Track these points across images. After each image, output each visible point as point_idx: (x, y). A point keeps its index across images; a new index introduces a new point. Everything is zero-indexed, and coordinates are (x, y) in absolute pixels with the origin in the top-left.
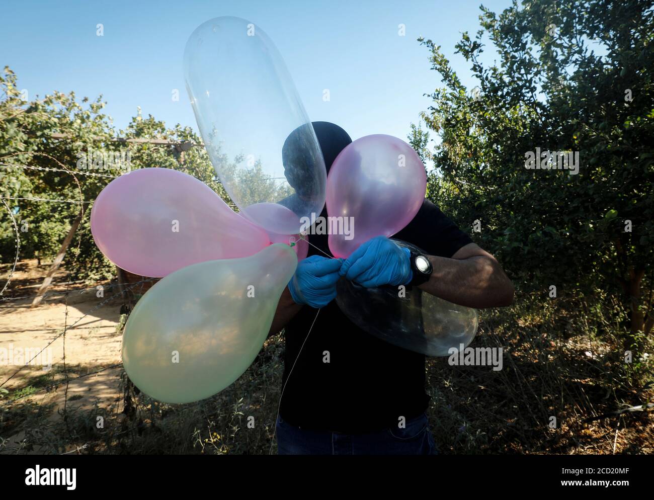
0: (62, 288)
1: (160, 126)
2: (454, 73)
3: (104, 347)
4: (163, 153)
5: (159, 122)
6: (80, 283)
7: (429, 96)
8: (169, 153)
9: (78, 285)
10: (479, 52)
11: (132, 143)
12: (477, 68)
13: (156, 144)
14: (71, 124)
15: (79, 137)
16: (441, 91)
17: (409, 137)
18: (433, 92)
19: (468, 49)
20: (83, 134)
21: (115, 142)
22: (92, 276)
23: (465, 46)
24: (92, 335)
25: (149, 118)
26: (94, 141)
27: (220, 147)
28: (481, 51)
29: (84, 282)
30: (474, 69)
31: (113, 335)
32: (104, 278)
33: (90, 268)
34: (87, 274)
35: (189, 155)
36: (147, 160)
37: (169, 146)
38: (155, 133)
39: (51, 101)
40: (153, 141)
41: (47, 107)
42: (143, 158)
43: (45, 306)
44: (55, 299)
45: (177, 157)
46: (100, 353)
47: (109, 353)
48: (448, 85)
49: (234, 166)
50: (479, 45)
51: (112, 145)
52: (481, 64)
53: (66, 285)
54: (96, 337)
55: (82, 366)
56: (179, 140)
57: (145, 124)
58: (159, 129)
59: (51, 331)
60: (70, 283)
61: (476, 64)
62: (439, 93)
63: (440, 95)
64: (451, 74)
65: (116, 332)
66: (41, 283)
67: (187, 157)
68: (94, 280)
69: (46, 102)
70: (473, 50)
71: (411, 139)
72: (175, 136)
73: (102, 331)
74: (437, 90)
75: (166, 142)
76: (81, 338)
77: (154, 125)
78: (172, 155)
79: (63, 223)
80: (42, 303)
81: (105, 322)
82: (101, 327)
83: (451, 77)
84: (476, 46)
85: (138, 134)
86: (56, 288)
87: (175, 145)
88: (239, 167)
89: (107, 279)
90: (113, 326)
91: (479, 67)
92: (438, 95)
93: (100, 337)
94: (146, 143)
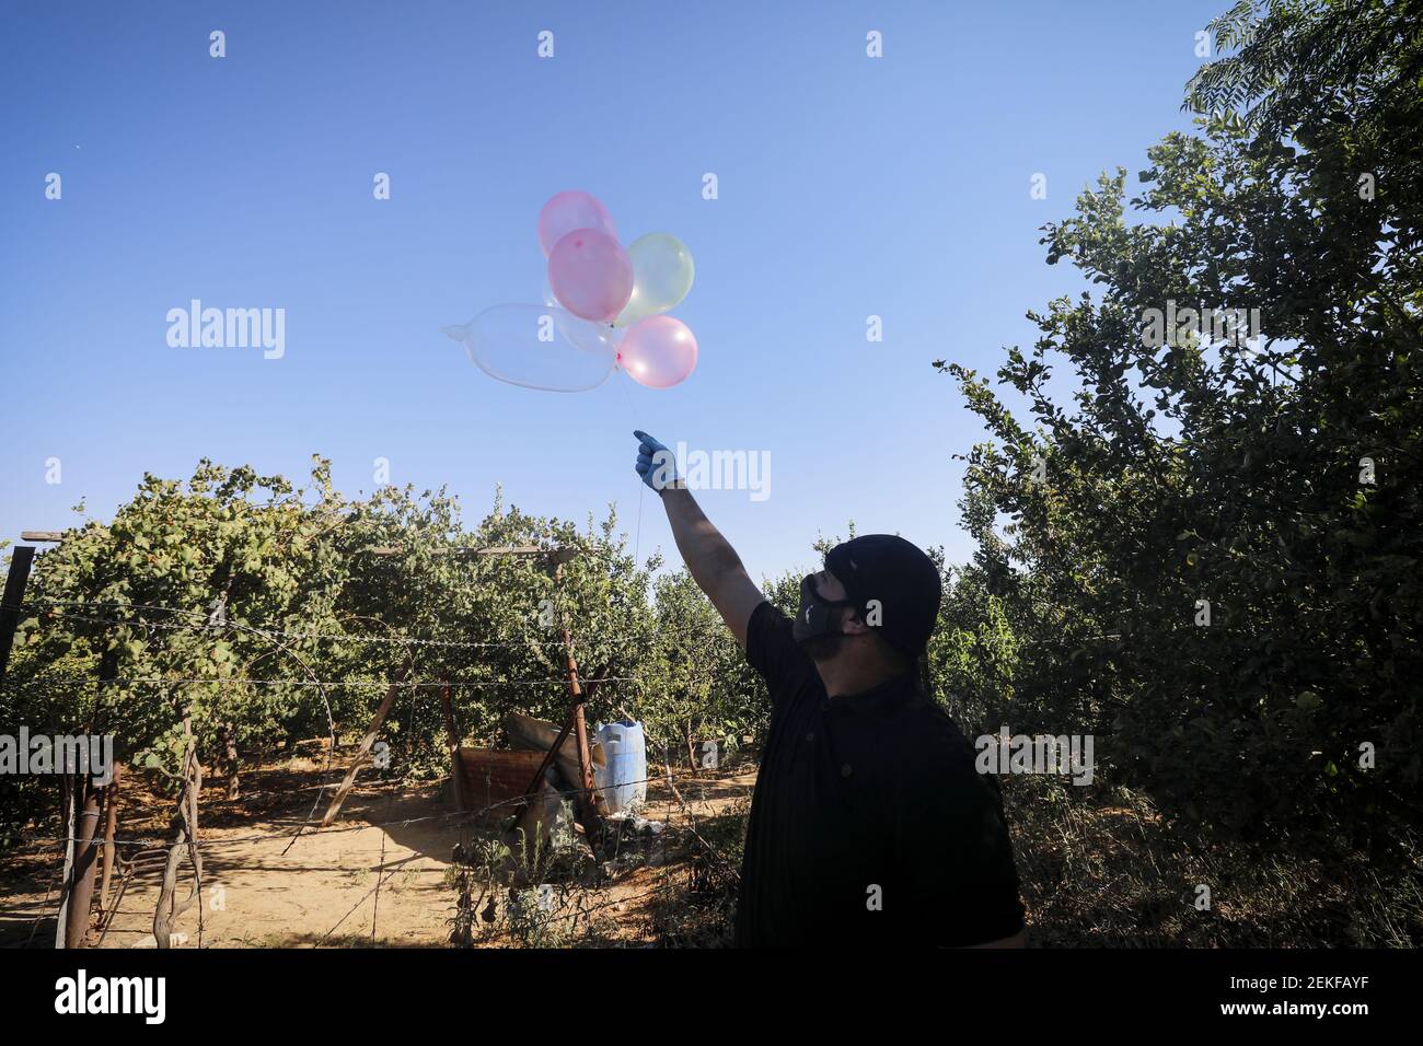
0: (367, 792)
1: (527, 524)
2: (1007, 413)
3: (425, 909)
4: (530, 569)
5: (526, 518)
6: (394, 784)
7: (962, 458)
8: (538, 567)
9: (391, 787)
10: (1044, 379)
11: (485, 554)
12: (1043, 407)
13: (520, 555)
14: (404, 531)
15: (412, 551)
16: (984, 448)
17: (959, 505)
18: (968, 451)
19: (1024, 375)
20: (418, 545)
21: (461, 555)
22: (415, 771)
23: (1015, 369)
24: (409, 884)
25: (510, 511)
26: (433, 556)
27: (622, 545)
28: (1046, 377)
29: (401, 782)
30: (1037, 409)
31: (439, 888)
32: (432, 776)
33: (411, 755)
34: (407, 766)
35: (569, 569)
36: (507, 582)
37: (539, 555)
38: (520, 536)
39: (380, 502)
40: (516, 550)
41: (374, 511)
42: (501, 579)
43: (341, 825)
44: (356, 813)
45: (551, 574)
46: (420, 920)
47: (432, 923)
48: (997, 434)
49: (645, 577)
50: (1041, 368)
51: (457, 559)
52: (1049, 399)
53: (374, 786)
54: (413, 889)
55: (391, 941)
56: (555, 545)
57: (505, 525)
58: (525, 529)
59: (347, 873)
60: (380, 782)
61: (1040, 399)
62: (980, 453)
63: (982, 457)
64: (1002, 414)
65: (445, 883)
66: (341, 781)
67: (566, 572)
68: (417, 777)
69: (371, 504)
70: (1031, 377)
71: (965, 509)
72: (550, 538)
73: (425, 879)
74: (975, 448)
75: (534, 549)
76: (391, 889)
77: (518, 522)
78: (545, 571)
79: (378, 678)
80: (337, 818)
81: (429, 862)
82: (422, 870)
83: (1003, 419)
84: (1036, 369)
85: (495, 537)
86: (360, 792)
87: (549, 553)
88: (653, 577)
89: (437, 778)
90: (441, 870)
91: (1046, 404)
92: (978, 456)
93: (420, 890)
94: (507, 554)
